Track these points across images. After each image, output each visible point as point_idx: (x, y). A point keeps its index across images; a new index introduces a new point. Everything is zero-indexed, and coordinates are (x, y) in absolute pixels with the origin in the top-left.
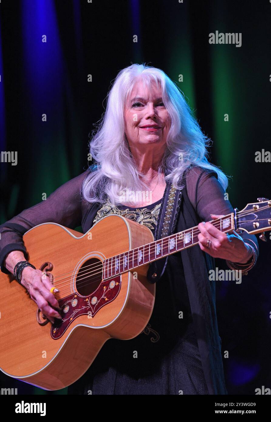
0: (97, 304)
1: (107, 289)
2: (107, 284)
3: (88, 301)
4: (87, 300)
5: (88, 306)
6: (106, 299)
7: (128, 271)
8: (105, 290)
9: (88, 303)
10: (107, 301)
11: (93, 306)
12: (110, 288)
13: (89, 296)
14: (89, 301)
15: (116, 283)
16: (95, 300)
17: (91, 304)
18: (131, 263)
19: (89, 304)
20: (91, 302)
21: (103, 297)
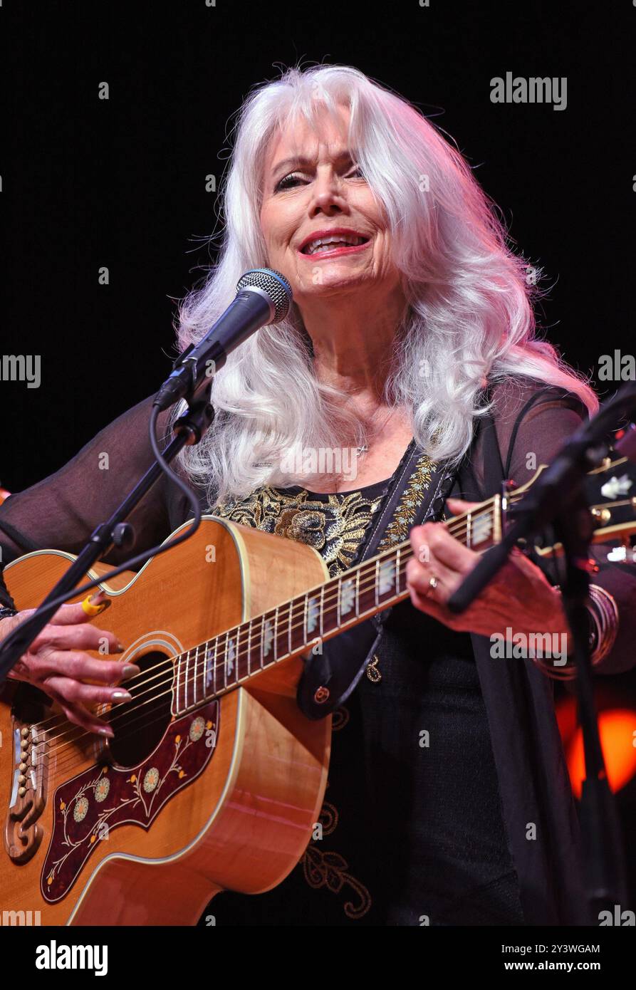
0: (157, 791)
1: (182, 745)
2: (184, 728)
3: (135, 783)
4: (133, 778)
5: (136, 796)
6: (182, 775)
7: (237, 687)
8: (178, 747)
9: (136, 789)
10: (184, 779)
11: (148, 796)
12: (190, 741)
13: (139, 769)
14: (137, 783)
15: (206, 722)
16: (152, 780)
17: (143, 791)
18: (243, 659)
19: (138, 792)
20: (143, 784)
21: (173, 768)
